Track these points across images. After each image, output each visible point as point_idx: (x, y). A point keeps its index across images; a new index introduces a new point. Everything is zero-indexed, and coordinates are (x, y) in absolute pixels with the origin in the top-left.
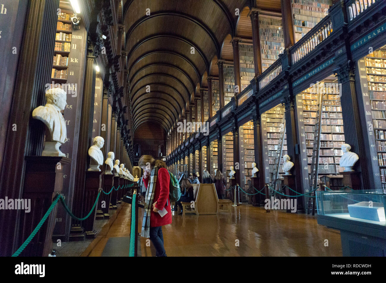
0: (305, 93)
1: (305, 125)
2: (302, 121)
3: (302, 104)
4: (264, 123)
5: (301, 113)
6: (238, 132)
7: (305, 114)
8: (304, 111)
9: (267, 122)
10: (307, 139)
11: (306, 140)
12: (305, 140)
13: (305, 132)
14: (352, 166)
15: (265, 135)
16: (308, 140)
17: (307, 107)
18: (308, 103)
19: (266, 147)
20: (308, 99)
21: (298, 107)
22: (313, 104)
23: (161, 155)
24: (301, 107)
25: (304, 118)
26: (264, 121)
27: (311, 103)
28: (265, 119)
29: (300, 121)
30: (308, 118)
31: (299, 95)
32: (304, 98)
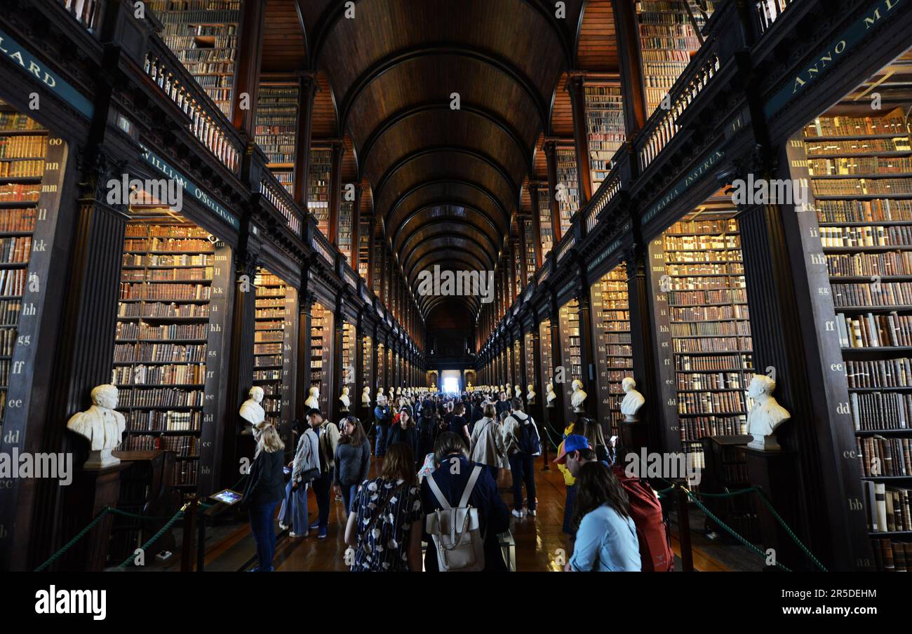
0: (608, 281)
1: (606, 333)
2: (601, 326)
3: (602, 300)
4: (565, 322)
5: (599, 314)
6: (538, 332)
7: (607, 316)
8: (605, 311)
9: (570, 321)
10: (608, 355)
11: (608, 357)
12: (605, 358)
13: (606, 345)
14: (634, 414)
15: (566, 341)
16: (612, 357)
17: (610, 304)
18: (613, 296)
19: (567, 360)
20: (612, 290)
21: (595, 304)
22: (621, 298)
23: (469, 352)
24: (600, 304)
25: (605, 322)
26: (564, 319)
27: (617, 297)
28: (566, 316)
29: (598, 326)
30: (611, 322)
31: (597, 285)
32: (605, 289)
